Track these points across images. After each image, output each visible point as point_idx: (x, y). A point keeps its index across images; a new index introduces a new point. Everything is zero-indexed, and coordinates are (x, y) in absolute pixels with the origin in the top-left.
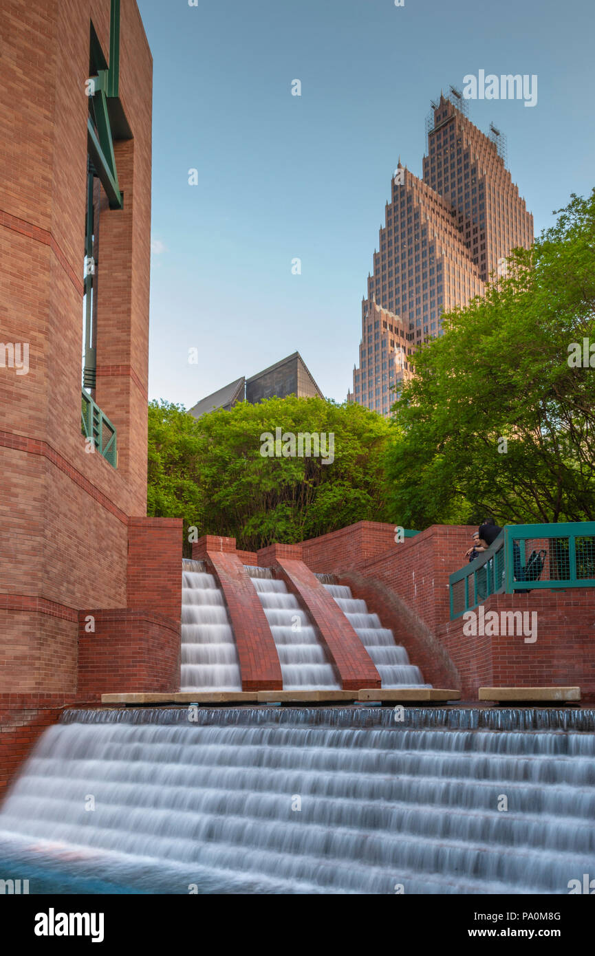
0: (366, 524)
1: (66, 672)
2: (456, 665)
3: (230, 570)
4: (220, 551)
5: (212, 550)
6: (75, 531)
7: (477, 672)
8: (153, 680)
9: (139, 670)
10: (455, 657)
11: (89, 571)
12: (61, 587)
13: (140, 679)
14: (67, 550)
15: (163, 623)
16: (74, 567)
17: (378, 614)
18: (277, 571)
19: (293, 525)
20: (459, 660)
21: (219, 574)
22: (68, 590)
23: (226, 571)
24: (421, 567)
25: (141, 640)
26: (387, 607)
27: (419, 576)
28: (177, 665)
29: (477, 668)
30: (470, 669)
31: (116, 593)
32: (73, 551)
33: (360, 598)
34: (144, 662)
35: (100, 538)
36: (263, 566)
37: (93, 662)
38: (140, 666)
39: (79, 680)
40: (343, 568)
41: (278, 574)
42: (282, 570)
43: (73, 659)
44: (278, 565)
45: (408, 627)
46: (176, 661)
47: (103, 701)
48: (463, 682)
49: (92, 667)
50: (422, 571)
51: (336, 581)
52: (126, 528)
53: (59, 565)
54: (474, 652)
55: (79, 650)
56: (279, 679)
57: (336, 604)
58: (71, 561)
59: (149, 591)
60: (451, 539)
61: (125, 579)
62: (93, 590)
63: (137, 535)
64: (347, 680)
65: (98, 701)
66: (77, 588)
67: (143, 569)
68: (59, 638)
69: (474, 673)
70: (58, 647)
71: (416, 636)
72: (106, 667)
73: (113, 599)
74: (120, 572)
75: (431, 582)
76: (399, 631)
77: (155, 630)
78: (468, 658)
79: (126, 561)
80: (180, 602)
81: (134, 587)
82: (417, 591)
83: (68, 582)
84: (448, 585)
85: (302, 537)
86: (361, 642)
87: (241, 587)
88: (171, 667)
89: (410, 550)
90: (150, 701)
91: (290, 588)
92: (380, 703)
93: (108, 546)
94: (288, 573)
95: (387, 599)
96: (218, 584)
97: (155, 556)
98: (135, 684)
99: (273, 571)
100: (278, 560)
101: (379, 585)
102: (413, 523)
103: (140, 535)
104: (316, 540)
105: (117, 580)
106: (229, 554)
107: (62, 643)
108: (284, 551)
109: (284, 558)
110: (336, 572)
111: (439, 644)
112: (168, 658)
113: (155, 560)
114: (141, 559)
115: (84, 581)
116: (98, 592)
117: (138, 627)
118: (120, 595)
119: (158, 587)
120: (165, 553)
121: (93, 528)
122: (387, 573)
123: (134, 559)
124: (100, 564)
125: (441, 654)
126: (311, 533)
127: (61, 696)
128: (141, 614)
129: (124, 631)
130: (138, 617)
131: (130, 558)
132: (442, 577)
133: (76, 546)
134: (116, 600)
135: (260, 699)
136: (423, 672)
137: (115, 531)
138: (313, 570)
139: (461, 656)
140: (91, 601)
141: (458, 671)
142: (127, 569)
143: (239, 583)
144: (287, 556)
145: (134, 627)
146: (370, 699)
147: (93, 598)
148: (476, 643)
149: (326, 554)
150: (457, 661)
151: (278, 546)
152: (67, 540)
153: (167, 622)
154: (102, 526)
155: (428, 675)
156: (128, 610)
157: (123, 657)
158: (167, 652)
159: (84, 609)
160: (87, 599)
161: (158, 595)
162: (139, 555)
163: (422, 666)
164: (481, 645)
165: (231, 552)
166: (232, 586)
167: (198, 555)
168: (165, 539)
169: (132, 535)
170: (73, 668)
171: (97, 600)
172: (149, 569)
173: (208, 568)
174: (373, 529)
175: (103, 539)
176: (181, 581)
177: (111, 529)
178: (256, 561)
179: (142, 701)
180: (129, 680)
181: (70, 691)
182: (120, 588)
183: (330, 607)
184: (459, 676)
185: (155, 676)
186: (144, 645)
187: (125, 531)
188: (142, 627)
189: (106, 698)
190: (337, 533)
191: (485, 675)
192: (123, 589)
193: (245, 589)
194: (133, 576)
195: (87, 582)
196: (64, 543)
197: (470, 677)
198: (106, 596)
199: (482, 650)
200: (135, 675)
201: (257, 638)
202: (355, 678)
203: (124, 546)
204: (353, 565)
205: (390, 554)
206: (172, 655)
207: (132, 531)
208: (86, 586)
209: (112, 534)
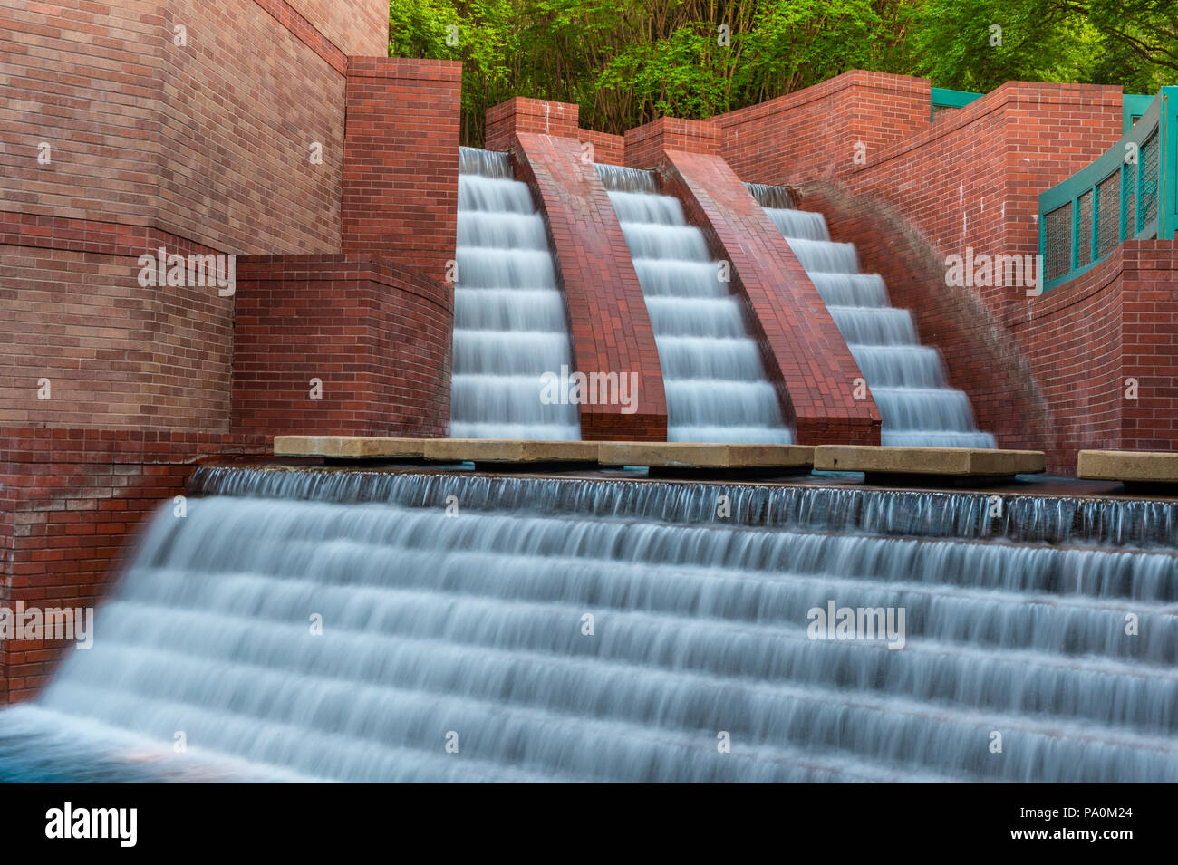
0: (863, 77)
1: (206, 385)
2: (1045, 391)
3: (564, 174)
4: (544, 132)
5: (527, 130)
6: (230, 88)
7: (1090, 410)
8: (387, 409)
9: (360, 387)
10: (1045, 376)
11: (260, 173)
12: (199, 207)
13: (359, 406)
14: (213, 128)
15: (412, 287)
16: (228, 164)
17: (882, 275)
18: (665, 177)
19: (709, 75)
20: (1054, 382)
21: (539, 181)
22: (213, 213)
23: (556, 177)
24: (979, 174)
25: (362, 321)
26: (904, 260)
27: (972, 193)
28: (441, 377)
29: (1091, 401)
30: (1073, 404)
31: (319, 219)
32: (225, 130)
33: (845, 241)
34: (370, 368)
35: (283, 102)
36: (637, 165)
37: (263, 367)
38: (361, 378)
39: (235, 403)
40: (810, 173)
41: (668, 184)
42: (677, 175)
43: (223, 360)
44: (669, 164)
45: (945, 305)
46: (440, 367)
47: (278, 450)
48: (1059, 430)
49: (261, 376)
50: (980, 183)
51: (794, 200)
52: (342, 82)
53: (195, 160)
54: (1086, 366)
55: (236, 339)
56: (660, 413)
57: (789, 250)
58: (221, 151)
59: (389, 216)
60: (1046, 114)
61: (336, 189)
62: (268, 212)
63: (366, 96)
64: (807, 419)
65: (269, 451)
66: (233, 208)
67: (375, 170)
68: (193, 314)
69: (1083, 411)
70: (191, 334)
71: (962, 326)
72: (290, 377)
73: (311, 232)
74: (327, 176)
75: (999, 209)
76: (926, 314)
77: (393, 302)
78: (1071, 379)
79: (340, 152)
80: (453, 242)
81: (356, 207)
82: (968, 227)
83: (214, 196)
84: (1036, 216)
85: (727, 104)
86: (840, 337)
87: (585, 211)
88: (429, 380)
89: (956, 135)
90: (374, 454)
91: (693, 215)
92: (862, 475)
93: (301, 118)
94: (688, 182)
95: (902, 242)
96: (538, 203)
97: (401, 141)
98: (350, 415)
99: (657, 177)
100: (670, 153)
101: (887, 212)
102: (969, 76)
103: (371, 96)
104: (754, 111)
105: (321, 192)
106: (564, 140)
107: (198, 326)
108: (682, 134)
109: (682, 149)
110: (795, 181)
111: (1011, 345)
112: (423, 361)
113: (402, 149)
114: (373, 147)
115: (248, 194)
116: (278, 217)
117: (357, 294)
118: (326, 224)
119: (407, 209)
120: (424, 135)
121: (270, 80)
122: (903, 187)
123: (357, 146)
124: (283, 159)
125: (1015, 367)
126: (747, 95)
127: (191, 437)
128: (363, 267)
129: (329, 303)
130: (358, 273)
131: (349, 146)
132: (1023, 198)
133: (232, 119)
134: (318, 236)
135: (602, 459)
136: (976, 405)
137: (317, 87)
138: (743, 176)
139: (1057, 373)
140: (264, 236)
141: (1051, 406)
142: (342, 168)
143: (583, 202)
144: (690, 144)
145: (349, 295)
146: (839, 466)
147: (268, 230)
148: (1091, 346)
149: (773, 142)
150: (1048, 383)
151: (670, 123)
152: (212, 106)
153: (421, 285)
154: (289, 77)
155: (984, 412)
156: (339, 258)
157: (325, 359)
158: (421, 349)
159: (246, 253)
160: (255, 233)
161: (407, 225)
162: (370, 140)
163: (972, 392)
164: (1100, 352)
165: (567, 135)
166: (568, 210)
167: (498, 141)
168: (424, 106)
169: (353, 96)
170: (223, 377)
171: (276, 234)
172: (389, 170)
173: (518, 169)
174: (878, 88)
175: (291, 103)
176: (455, 196)
177: (308, 82)
178: (622, 153)
179: (357, 454)
180: (337, 406)
181: (215, 425)
182: (327, 209)
183: (778, 257)
184: (1052, 418)
185: (392, 399)
186: (369, 333)
187: (338, 86)
188: (366, 294)
189: (284, 444)
190: (800, 96)
191: (1104, 417)
192: (333, 211)
193: (595, 215)
194: (356, 184)
195: (255, 196)
196: (204, 111)
197: (1074, 421)
198: (294, 225)
199: (1100, 362)
200: (350, 396)
201: (617, 323)
202: (824, 415)
203: (336, 120)
204: (830, 167)
205: (913, 145)
206: (432, 355)
207: (355, 88)
208: (250, 204)
209: (311, 93)
